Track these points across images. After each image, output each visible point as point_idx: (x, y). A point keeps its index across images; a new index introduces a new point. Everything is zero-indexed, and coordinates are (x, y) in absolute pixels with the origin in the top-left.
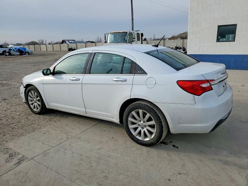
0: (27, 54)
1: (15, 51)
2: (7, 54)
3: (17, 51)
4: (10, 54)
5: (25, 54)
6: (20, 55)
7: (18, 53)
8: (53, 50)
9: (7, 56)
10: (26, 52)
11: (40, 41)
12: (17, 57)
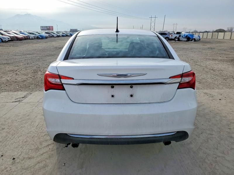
0: (193, 40)
1: (183, 38)
2: (177, 39)
3: (185, 38)
4: (179, 40)
5: (191, 41)
6: (187, 41)
7: (185, 39)
8: (230, 39)
9: (175, 41)
10: (192, 39)
11: (229, 29)
12: (184, 42)
